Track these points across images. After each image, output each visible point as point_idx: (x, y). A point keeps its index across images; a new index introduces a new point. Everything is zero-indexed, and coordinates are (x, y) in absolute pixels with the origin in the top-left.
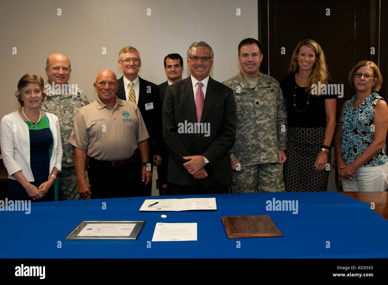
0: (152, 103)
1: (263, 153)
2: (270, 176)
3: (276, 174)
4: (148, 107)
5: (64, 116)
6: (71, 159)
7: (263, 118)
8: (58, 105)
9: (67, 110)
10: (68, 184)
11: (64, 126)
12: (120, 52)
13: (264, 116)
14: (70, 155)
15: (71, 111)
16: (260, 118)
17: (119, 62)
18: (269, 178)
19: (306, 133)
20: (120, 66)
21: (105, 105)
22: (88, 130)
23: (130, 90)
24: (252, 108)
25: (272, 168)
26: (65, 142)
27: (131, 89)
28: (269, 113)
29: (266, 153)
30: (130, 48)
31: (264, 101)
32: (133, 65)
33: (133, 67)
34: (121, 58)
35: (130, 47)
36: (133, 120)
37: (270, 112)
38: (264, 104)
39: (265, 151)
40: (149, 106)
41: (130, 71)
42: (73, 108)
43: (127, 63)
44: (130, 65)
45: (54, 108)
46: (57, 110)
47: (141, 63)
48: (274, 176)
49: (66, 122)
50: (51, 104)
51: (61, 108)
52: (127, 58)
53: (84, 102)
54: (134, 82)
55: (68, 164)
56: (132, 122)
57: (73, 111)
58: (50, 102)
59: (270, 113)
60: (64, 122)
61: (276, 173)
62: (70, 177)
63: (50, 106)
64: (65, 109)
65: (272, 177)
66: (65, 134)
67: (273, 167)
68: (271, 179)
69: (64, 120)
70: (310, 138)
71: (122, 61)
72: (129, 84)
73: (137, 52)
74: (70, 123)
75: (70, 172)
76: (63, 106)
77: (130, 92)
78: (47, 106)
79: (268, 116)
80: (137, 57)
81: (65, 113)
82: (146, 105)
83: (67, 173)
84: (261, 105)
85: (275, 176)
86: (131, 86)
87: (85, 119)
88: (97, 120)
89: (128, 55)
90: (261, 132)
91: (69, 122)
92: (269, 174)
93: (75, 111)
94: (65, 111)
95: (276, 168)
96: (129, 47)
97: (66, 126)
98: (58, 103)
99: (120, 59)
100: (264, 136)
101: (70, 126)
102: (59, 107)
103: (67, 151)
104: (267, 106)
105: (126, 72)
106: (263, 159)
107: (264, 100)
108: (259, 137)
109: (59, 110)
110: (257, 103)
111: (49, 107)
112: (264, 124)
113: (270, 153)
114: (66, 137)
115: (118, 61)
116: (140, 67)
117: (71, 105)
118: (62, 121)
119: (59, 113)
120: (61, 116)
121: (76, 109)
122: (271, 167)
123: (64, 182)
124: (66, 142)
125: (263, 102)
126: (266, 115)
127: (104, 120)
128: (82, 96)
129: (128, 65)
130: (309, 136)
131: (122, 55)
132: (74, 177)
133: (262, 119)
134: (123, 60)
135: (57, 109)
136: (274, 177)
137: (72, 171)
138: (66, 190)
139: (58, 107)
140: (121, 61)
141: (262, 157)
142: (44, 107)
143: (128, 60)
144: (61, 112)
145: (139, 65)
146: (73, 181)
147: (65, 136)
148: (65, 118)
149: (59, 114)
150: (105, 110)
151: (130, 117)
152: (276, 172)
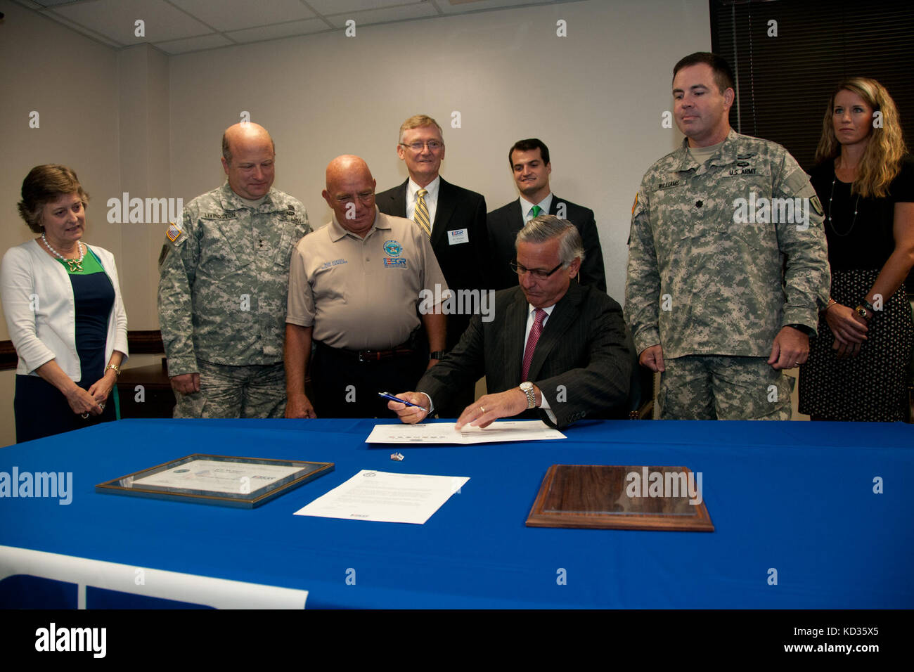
0: (465, 231)
1: (700, 328)
2: (729, 391)
3: (746, 388)
4: (454, 239)
5: (259, 252)
6: (272, 346)
7: (709, 242)
8: (246, 227)
9: (266, 239)
10: (261, 402)
11: (260, 274)
12: (401, 128)
13: (713, 235)
14: (271, 338)
15: (274, 242)
16: (702, 240)
17: (399, 148)
18: (729, 397)
19: (845, 279)
20: (402, 157)
21: (346, 232)
22: (312, 284)
23: (417, 203)
24: (686, 216)
25: (737, 372)
26: (259, 308)
27: (421, 201)
28: (727, 228)
29: (707, 328)
30: (423, 119)
31: (717, 200)
32: (430, 155)
33: (429, 158)
34: (405, 140)
35: (423, 116)
36: (409, 262)
37: (730, 225)
38: (715, 207)
39: (705, 324)
40: (458, 237)
41: (422, 168)
42: (279, 236)
43: (417, 151)
44: (423, 153)
45: (238, 233)
46: (244, 239)
47: (444, 151)
48: (738, 393)
49: (265, 265)
50: (232, 225)
51: (254, 235)
52: (417, 140)
53: (304, 226)
54: (427, 188)
55: (267, 358)
56: (407, 266)
57: (278, 242)
58: (231, 221)
59: (730, 228)
60: (259, 265)
61: (744, 385)
62: (265, 387)
63: (231, 230)
64: (262, 238)
65: (734, 394)
66: (261, 291)
67: (740, 368)
68: (730, 399)
69: (258, 260)
70: (854, 291)
71: (405, 145)
72: (417, 192)
73: (438, 126)
74: (272, 268)
75: (266, 375)
76: (258, 231)
77: (417, 208)
78: (224, 228)
79: (724, 236)
80: (436, 138)
81: (261, 246)
82: (450, 233)
83: (261, 377)
84: (707, 210)
85: (742, 392)
86: (421, 196)
87: (306, 261)
88: (330, 263)
89: (417, 134)
90: (701, 275)
91: (271, 265)
92: (726, 387)
93: (284, 242)
94: (261, 241)
95: (748, 373)
96: (421, 116)
97: (263, 273)
98: (248, 225)
99: (402, 142)
100: (707, 286)
101: (271, 274)
102: (250, 233)
103: (265, 329)
104: (723, 210)
105: (414, 170)
106: (700, 344)
107: (717, 196)
108: (695, 289)
109: (249, 238)
110: (699, 204)
111: (227, 231)
112: (710, 255)
113: (719, 329)
114: (263, 297)
115: (398, 145)
116: (443, 159)
117: (276, 230)
118: (255, 262)
119: (248, 244)
120: (252, 252)
121: (285, 239)
122: (734, 368)
123: (251, 398)
124: (262, 308)
125: (715, 200)
126: (717, 234)
127: (344, 262)
128: (299, 213)
129: (418, 155)
130: (852, 287)
131: (406, 133)
132: (273, 387)
133: (706, 244)
134: (408, 144)
135: (246, 236)
136: (739, 396)
137: (271, 375)
138: (254, 415)
139: (248, 232)
140: (403, 146)
141: (697, 338)
142: (218, 232)
143: (419, 143)
144: (253, 243)
145: (442, 155)
146: (272, 398)
147: (259, 296)
148: (262, 257)
149: (248, 247)
150: (348, 241)
151: (401, 255)
152: (746, 382)
